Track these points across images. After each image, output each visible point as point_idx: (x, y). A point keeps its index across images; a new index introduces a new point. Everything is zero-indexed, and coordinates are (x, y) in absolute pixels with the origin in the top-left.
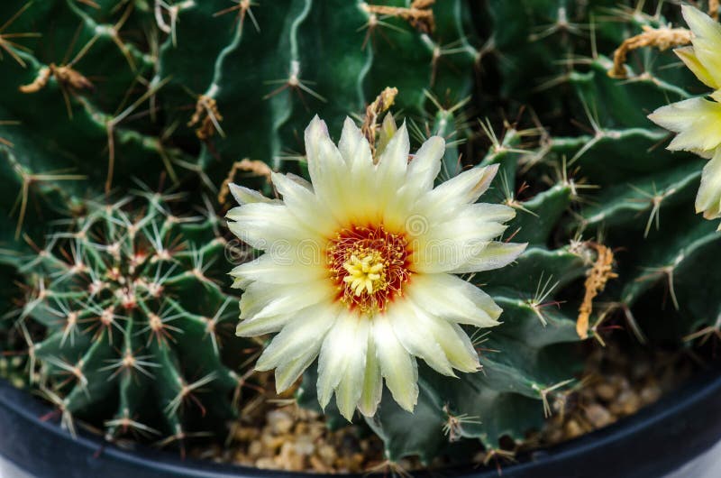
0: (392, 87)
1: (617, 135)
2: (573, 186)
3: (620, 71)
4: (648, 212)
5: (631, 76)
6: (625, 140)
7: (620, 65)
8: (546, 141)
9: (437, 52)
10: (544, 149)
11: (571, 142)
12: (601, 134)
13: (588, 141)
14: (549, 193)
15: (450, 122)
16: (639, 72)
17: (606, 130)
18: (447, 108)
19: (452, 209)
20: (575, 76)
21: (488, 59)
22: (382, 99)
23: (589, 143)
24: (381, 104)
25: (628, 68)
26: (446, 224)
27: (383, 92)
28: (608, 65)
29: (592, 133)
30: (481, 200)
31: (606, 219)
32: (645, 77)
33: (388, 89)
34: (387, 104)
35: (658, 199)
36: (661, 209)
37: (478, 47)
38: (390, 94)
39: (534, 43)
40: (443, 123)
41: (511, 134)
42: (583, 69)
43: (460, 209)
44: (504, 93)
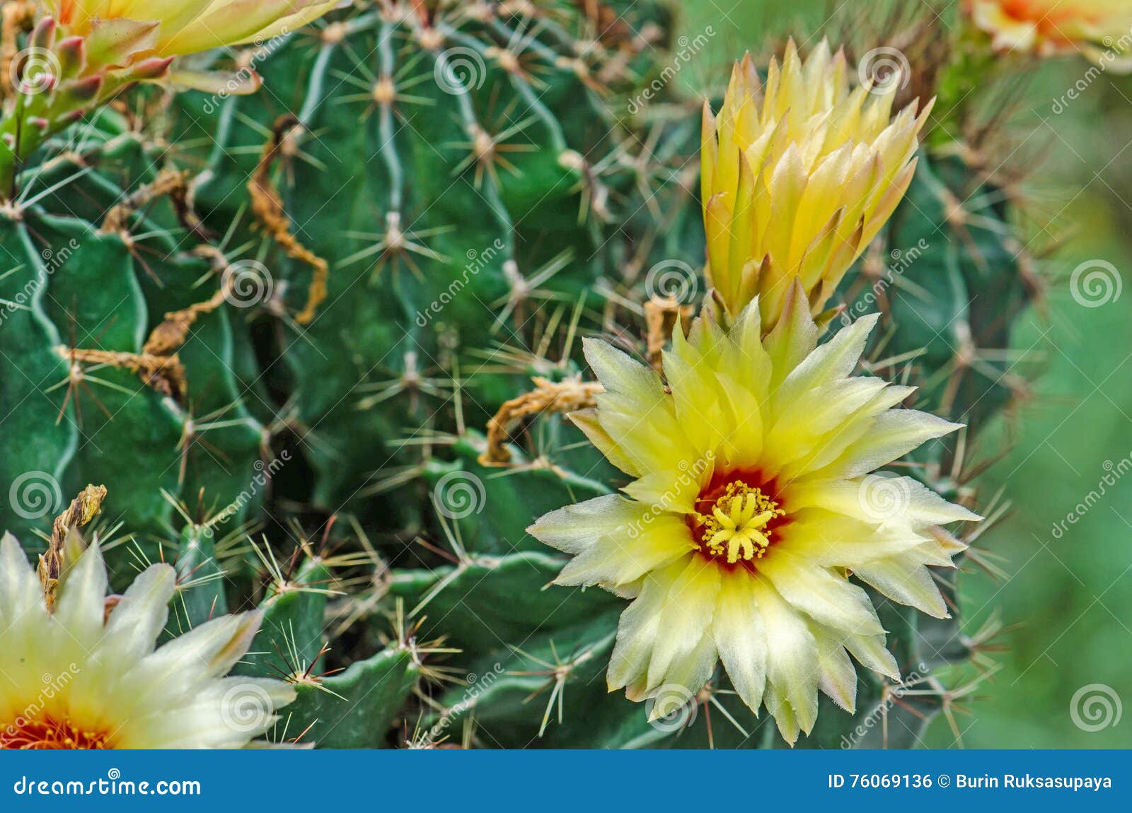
0: (96, 484)
1: (495, 563)
2: (414, 650)
3: (498, 454)
4: (546, 693)
5: (519, 463)
6: (509, 571)
7: (499, 444)
8: (383, 577)
9: (189, 428)
10: (380, 589)
11: (423, 577)
12: (468, 562)
13: (449, 573)
14: (372, 663)
15: (204, 543)
16: (530, 455)
17: (475, 555)
18: (198, 521)
19: (184, 687)
20: (434, 467)
21: (284, 440)
22: (79, 504)
23: (450, 577)
24: (78, 513)
25: (511, 449)
26: (173, 712)
27: (82, 494)
28: (481, 446)
29: (453, 563)
30: (235, 671)
31: (479, 707)
32: (541, 464)
33: (90, 488)
34: (88, 513)
35: (563, 670)
36: (567, 688)
37: (266, 420)
38: (93, 495)
39: (366, 413)
40: (193, 545)
41: (313, 564)
42: (445, 454)
43: (199, 686)
44: (320, 500)
